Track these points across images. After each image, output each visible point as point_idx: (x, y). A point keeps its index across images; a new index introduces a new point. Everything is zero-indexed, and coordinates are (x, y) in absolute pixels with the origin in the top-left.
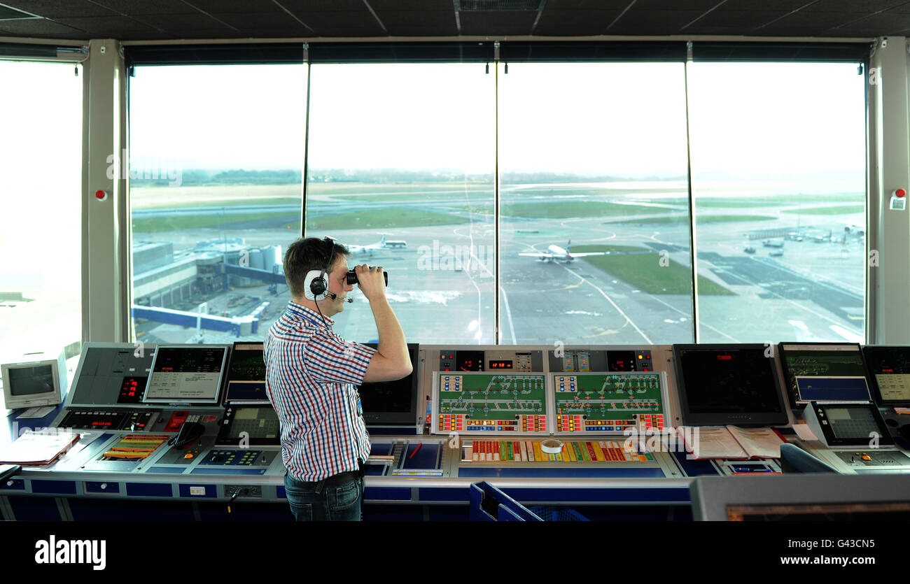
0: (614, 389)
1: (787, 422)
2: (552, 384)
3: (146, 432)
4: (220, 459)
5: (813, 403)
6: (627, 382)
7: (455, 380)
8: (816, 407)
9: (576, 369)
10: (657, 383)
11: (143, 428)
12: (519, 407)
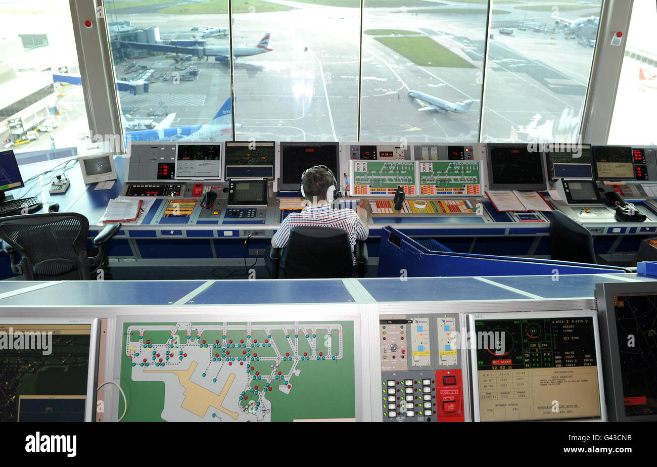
0: (453, 171)
1: (546, 189)
2: (419, 167)
4: (235, 214)
5: (562, 179)
6: (461, 166)
7: (363, 164)
8: (563, 182)
9: (430, 159)
10: (477, 167)
11: (179, 195)
12: (399, 180)
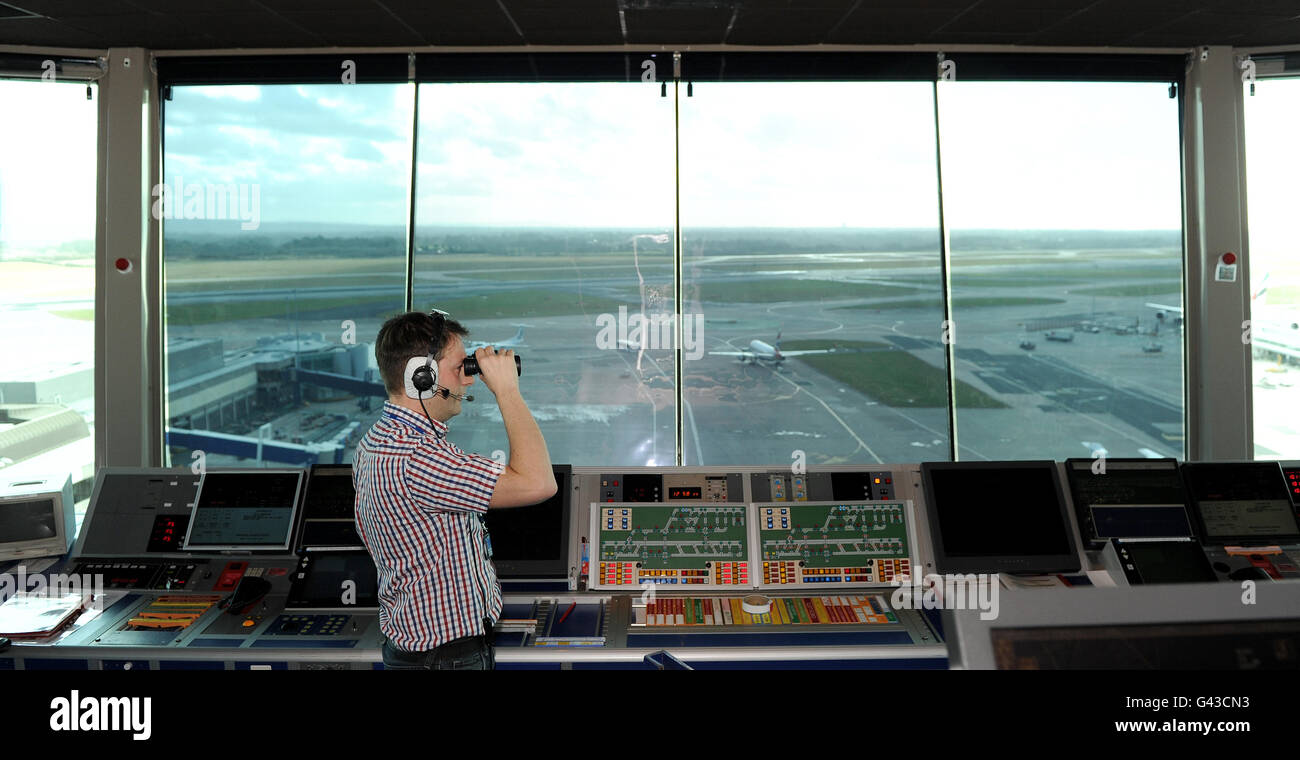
0: (842, 525)
1: (1078, 568)
2: (755, 517)
3: (188, 591)
4: (293, 627)
5: (1115, 542)
6: (860, 513)
7: (621, 515)
8: (1118, 547)
9: (789, 498)
10: (900, 516)
11: (182, 586)
12: (710, 550)
